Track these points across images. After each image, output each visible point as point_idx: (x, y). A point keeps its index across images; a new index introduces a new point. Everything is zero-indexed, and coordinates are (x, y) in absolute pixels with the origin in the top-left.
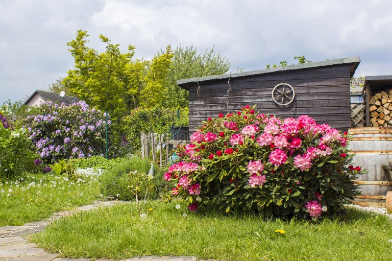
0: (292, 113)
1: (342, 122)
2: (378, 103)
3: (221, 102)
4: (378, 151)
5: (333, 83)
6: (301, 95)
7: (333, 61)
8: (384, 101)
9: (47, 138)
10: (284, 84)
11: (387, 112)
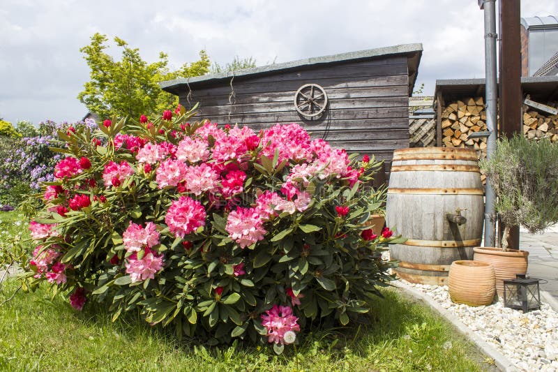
0: (324, 128)
1: (395, 141)
2: (453, 117)
3: (223, 113)
4: (439, 189)
5: (383, 82)
6: (337, 102)
7: (383, 49)
8: (460, 114)
9: (44, 165)
10: (312, 85)
11: (464, 129)
